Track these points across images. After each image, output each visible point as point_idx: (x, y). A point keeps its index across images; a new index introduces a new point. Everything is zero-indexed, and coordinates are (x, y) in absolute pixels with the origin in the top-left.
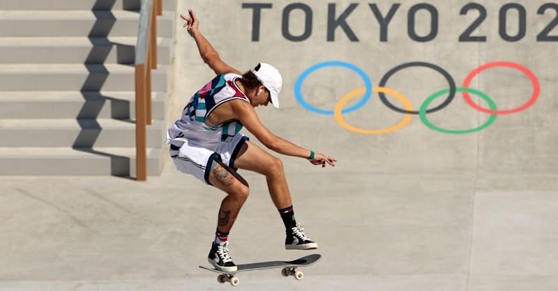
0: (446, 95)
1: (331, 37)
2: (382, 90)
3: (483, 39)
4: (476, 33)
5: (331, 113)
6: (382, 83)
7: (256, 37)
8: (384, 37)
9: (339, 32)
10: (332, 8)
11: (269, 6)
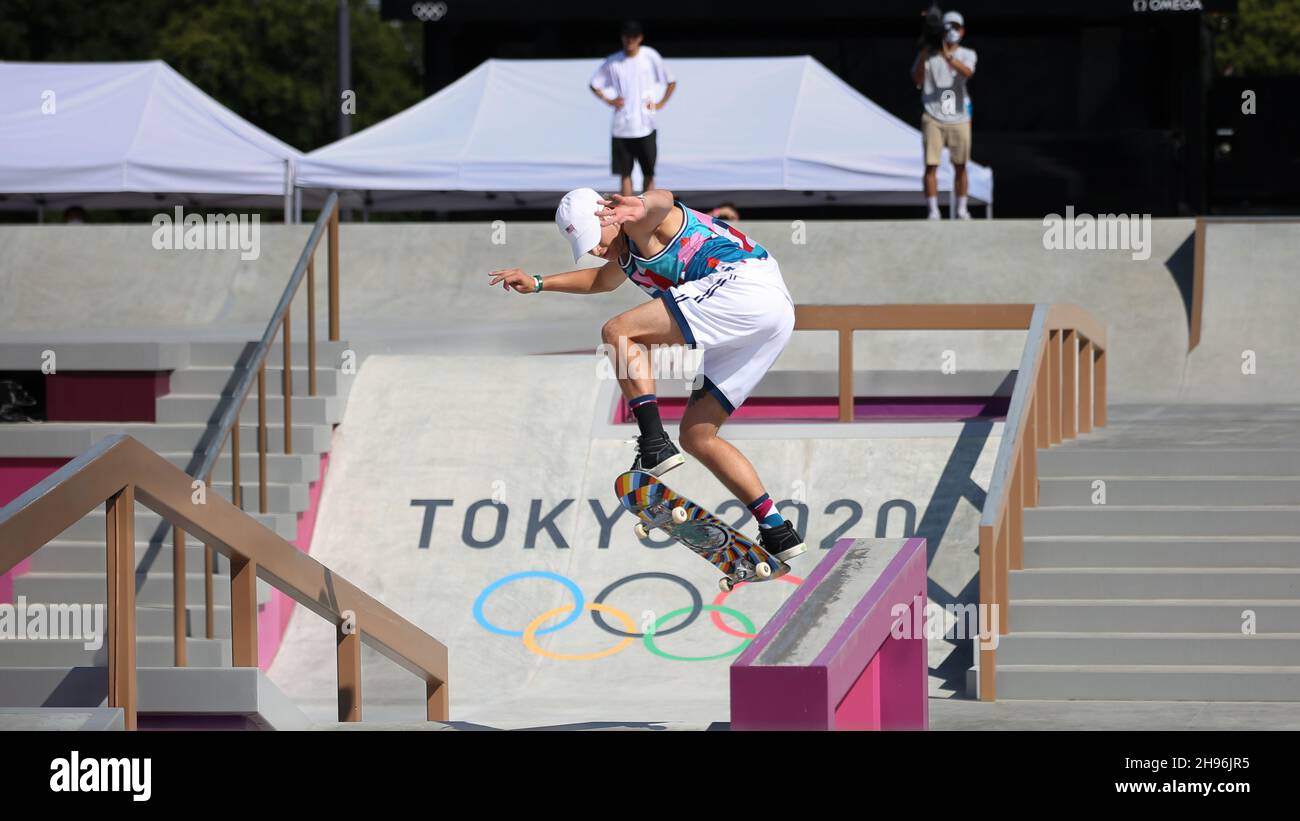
0: (687, 615)
1: (530, 542)
2: (597, 607)
5: (519, 634)
6: (600, 599)
7: (425, 542)
8: (604, 542)
9: (543, 536)
10: (536, 505)
11: (449, 503)
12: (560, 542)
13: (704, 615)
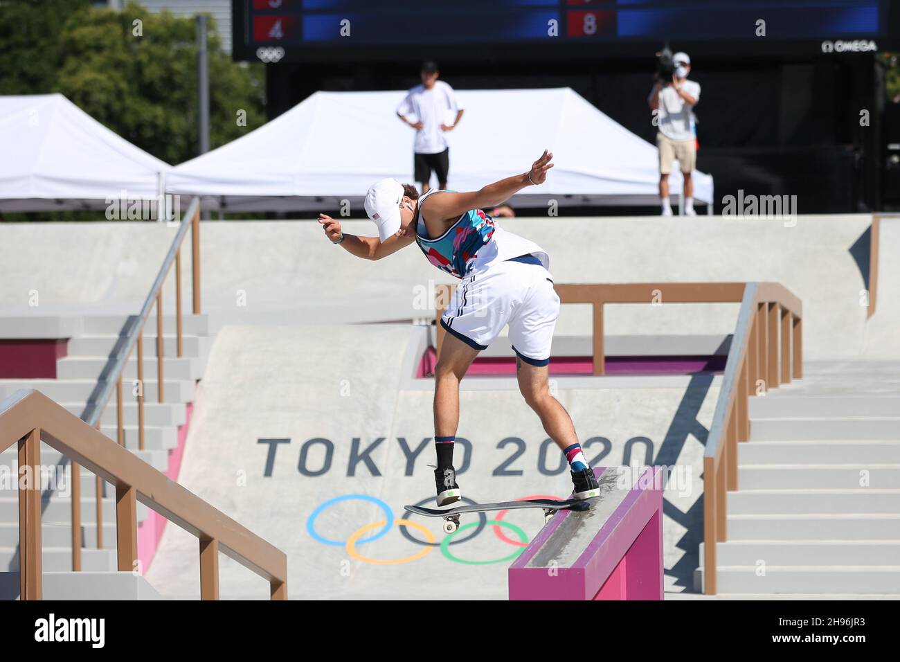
0: (474, 529)
1: (351, 472)
2: (404, 522)
3: (520, 473)
4: (510, 468)
5: (343, 544)
6: (406, 517)
7: (268, 472)
8: (409, 472)
9: (361, 467)
10: (356, 442)
11: (287, 441)
12: (375, 471)
13: (488, 528)
